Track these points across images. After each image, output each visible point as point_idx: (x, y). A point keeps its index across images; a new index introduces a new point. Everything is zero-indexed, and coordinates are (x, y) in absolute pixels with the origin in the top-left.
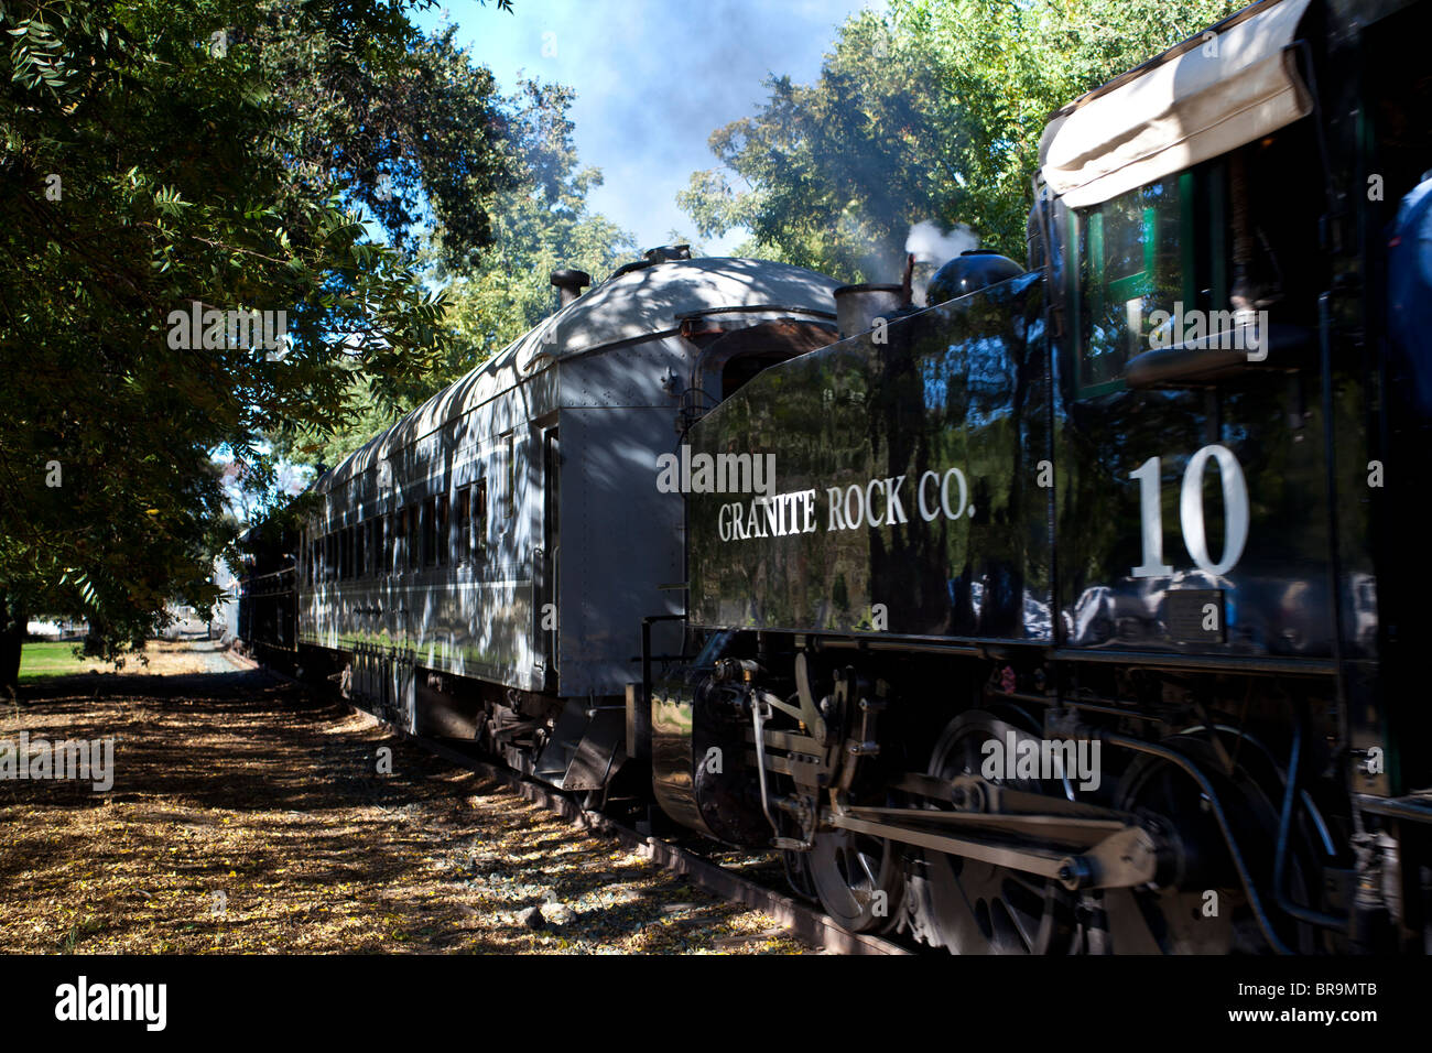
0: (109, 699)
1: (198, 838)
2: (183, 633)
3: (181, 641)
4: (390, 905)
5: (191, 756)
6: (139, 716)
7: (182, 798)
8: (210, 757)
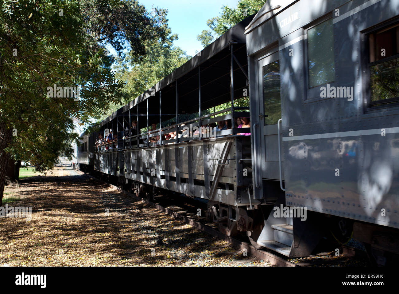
0: (44, 183)
1: (68, 221)
2: (63, 165)
3: (63, 167)
4: (121, 239)
5: (66, 198)
6: (52, 187)
7: (63, 210)
8: (71, 199)
